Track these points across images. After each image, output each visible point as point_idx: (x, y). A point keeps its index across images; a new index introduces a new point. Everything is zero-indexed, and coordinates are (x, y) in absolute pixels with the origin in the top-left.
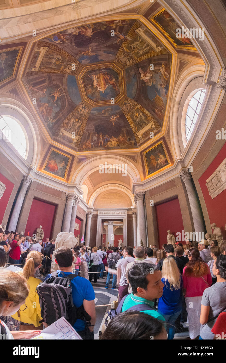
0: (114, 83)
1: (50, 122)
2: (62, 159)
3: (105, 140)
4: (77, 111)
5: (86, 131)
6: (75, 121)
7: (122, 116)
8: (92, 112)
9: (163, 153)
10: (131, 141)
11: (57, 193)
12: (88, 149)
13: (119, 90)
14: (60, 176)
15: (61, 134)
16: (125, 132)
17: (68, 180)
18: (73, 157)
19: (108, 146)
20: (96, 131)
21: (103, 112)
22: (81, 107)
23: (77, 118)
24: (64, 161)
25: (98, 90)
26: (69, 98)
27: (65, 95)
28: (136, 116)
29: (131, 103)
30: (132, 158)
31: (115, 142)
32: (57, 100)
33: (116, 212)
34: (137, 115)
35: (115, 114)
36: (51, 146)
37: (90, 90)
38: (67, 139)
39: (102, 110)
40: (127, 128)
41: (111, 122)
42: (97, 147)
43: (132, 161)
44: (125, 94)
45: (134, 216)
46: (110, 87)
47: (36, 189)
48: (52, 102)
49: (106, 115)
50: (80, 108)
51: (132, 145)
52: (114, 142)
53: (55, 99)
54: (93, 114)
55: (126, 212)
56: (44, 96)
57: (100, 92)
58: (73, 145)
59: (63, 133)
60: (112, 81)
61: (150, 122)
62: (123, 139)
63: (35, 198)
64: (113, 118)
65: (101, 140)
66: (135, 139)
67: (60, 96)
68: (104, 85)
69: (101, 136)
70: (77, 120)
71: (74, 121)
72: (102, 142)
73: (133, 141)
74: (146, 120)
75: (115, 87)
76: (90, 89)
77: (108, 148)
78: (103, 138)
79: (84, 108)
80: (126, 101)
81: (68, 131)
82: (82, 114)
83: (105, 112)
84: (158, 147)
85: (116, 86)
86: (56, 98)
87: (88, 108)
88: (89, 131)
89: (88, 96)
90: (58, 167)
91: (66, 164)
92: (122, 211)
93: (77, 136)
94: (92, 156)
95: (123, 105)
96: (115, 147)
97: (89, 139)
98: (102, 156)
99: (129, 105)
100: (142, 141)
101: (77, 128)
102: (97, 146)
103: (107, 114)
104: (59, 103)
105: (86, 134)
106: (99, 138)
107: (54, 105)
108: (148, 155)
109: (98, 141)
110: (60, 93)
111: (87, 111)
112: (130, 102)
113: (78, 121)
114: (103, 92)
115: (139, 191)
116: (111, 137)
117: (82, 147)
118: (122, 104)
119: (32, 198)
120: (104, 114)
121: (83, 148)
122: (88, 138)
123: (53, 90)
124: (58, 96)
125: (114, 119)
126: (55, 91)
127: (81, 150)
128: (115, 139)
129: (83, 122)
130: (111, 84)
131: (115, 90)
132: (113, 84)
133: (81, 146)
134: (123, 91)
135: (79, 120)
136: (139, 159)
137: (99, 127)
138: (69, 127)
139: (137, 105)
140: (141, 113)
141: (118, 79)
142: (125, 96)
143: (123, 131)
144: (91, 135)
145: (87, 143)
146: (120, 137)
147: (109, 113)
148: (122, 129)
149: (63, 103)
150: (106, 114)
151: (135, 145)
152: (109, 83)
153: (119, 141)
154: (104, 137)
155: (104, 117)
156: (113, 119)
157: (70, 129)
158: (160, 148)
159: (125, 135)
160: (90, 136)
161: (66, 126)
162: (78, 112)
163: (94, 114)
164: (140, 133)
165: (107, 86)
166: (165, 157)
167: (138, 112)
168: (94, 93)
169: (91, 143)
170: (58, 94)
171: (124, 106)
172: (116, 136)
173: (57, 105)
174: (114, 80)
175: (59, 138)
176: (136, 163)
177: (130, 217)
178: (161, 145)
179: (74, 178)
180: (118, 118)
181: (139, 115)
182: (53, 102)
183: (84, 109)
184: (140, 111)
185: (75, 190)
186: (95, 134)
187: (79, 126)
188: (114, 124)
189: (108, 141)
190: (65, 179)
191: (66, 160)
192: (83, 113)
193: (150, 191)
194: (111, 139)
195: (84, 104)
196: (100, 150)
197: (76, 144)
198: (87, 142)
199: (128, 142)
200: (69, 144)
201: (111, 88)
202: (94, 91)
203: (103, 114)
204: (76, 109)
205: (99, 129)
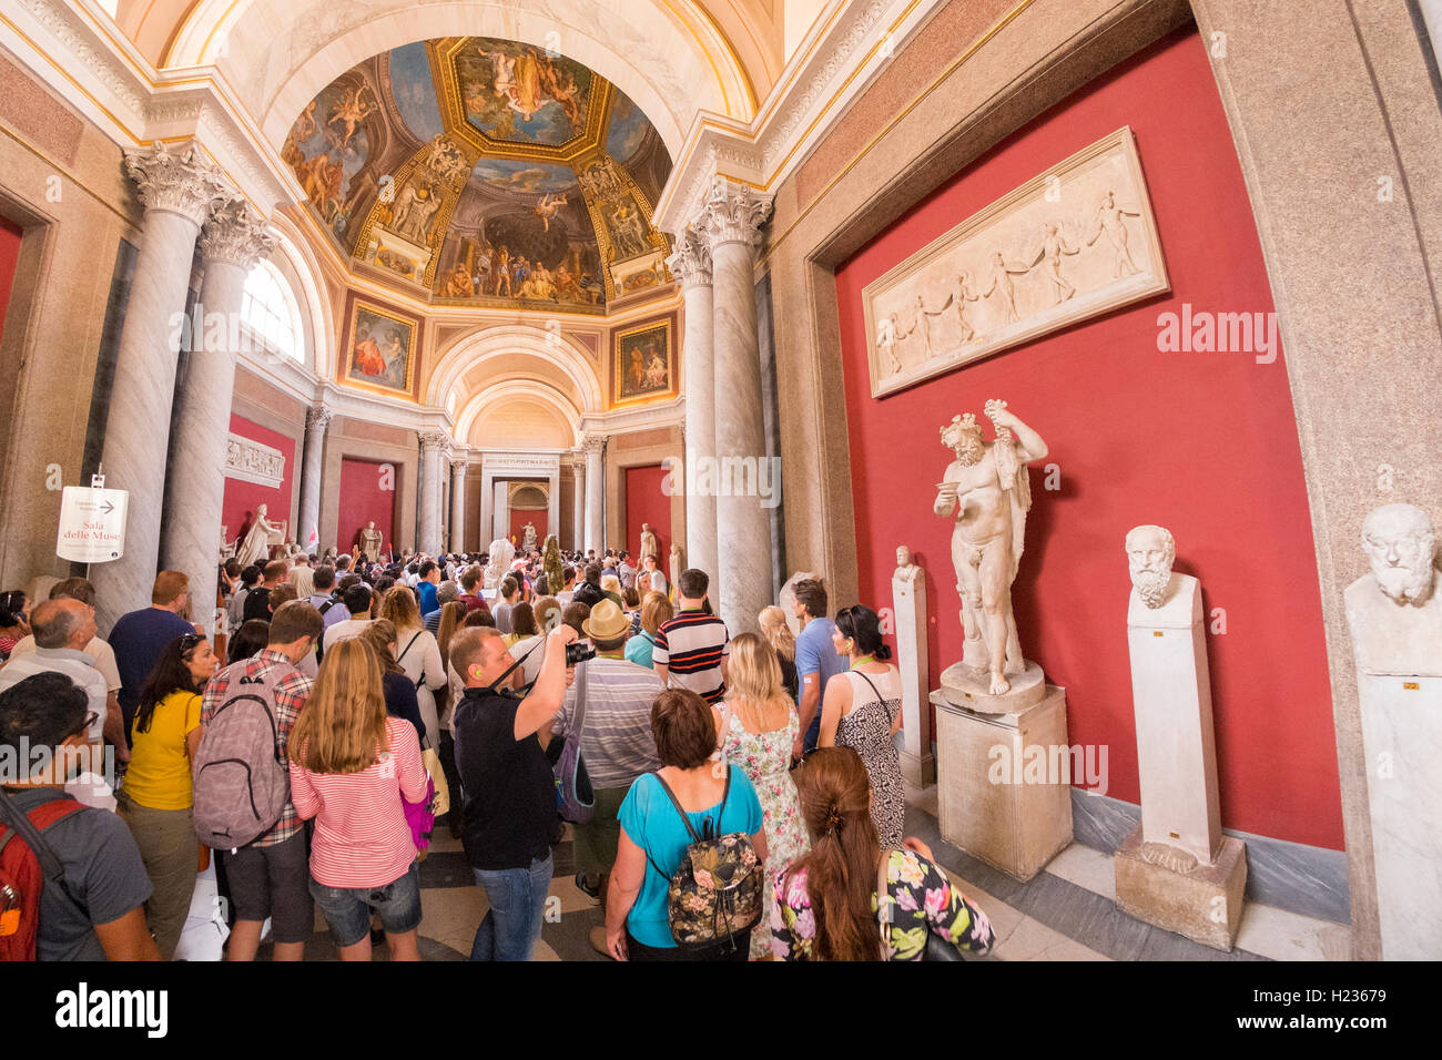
0: (572, 100)
1: (340, 214)
2: (392, 333)
3: (517, 273)
4: (424, 162)
5: (457, 232)
6: (416, 198)
7: (577, 204)
8: (478, 170)
9: (662, 352)
10: (590, 289)
11: (396, 435)
12: (463, 297)
13: (582, 123)
14: (393, 386)
15: (373, 245)
16: (577, 256)
17: (416, 397)
18: (421, 319)
19: (523, 295)
20: (487, 237)
21: (515, 177)
22: (438, 151)
23: (424, 185)
24: (397, 339)
25: (510, 108)
26: (399, 120)
27: (383, 110)
28: (618, 217)
29: (613, 173)
30: (589, 342)
31: (545, 284)
32: (357, 131)
33: (532, 458)
34: (624, 216)
35: (557, 193)
36: (352, 294)
37: (477, 102)
38: (397, 263)
39: (513, 171)
40: (586, 243)
41: (541, 216)
42: (492, 293)
43: (585, 351)
44: (599, 144)
45: (577, 473)
46: (553, 109)
47: (344, 434)
48: (339, 142)
49: (523, 190)
50: (436, 153)
51: (591, 302)
52: (541, 282)
53: (346, 131)
54: (480, 179)
55: (557, 459)
56: (309, 132)
57: (513, 114)
58: (415, 281)
59: (380, 243)
60: (567, 91)
61: (655, 249)
62: (569, 279)
63: (346, 458)
64: (547, 204)
65: (504, 271)
66: (602, 283)
67: (366, 114)
68: (535, 96)
69: (505, 257)
70: (424, 193)
71: (413, 198)
72: (508, 278)
73: (596, 290)
74: (645, 239)
75: (572, 113)
76: (480, 97)
77: (525, 303)
78: (510, 264)
79: (452, 153)
80: (599, 163)
81: (396, 233)
82: (442, 174)
83: (524, 178)
84: (655, 332)
85: (576, 112)
86: (351, 127)
87: (466, 155)
88: (466, 235)
89: (470, 117)
90: (385, 358)
91: (404, 346)
92: (548, 458)
93: (427, 248)
94: (482, 325)
95: (587, 169)
96: (544, 300)
97: (465, 263)
98: (509, 328)
99: (604, 175)
100: (620, 298)
101: (424, 222)
102: (492, 289)
103: (528, 188)
104: (363, 141)
105: (456, 242)
106: (496, 263)
107: (346, 153)
108: (628, 343)
109: (494, 272)
110: (363, 106)
111: (461, 165)
112: (610, 167)
113: (429, 197)
114: (527, 118)
115: (594, 433)
116: (534, 266)
117: (443, 286)
118: (583, 166)
119: (339, 461)
120: (520, 184)
121: (447, 291)
122: (463, 257)
123: (339, 99)
124: (358, 117)
125: (550, 208)
126: (346, 99)
127: (441, 297)
128: (545, 273)
129: (446, 200)
130: (562, 101)
131: (570, 120)
132: (567, 103)
133: (442, 283)
134: (596, 131)
135: (430, 195)
136: (604, 350)
137: (499, 225)
138: (399, 218)
139: (631, 184)
140: (636, 214)
141: (586, 91)
142: (597, 147)
143: (572, 253)
144: (471, 248)
145: (460, 276)
146: (562, 270)
147: (538, 184)
148: (571, 245)
149: (377, 137)
150: (525, 187)
151: (598, 304)
152: (555, 97)
153: (557, 282)
154: (515, 262)
155: (517, 194)
156: (548, 207)
157: (402, 225)
158: (660, 338)
159: (578, 268)
160: (467, 252)
161: (388, 217)
162: (429, 166)
163: (482, 177)
164: (621, 272)
165: (545, 102)
166: (666, 367)
167: (629, 207)
168: (492, 112)
169: (472, 276)
170: (356, 109)
171: (590, 173)
172: (551, 268)
173: (356, 149)
174: (571, 90)
175: (369, 263)
176: (597, 359)
177: (566, 473)
178: (663, 330)
179: (432, 388)
180: (560, 206)
181: (628, 215)
182: (343, 142)
183: (449, 157)
184: (634, 205)
185: (441, 422)
186: (485, 248)
187: (432, 215)
188: (547, 226)
189: (524, 278)
190: (411, 394)
191: (401, 334)
192: (446, 172)
193: (619, 437)
194: (534, 274)
195: (449, 140)
196: (500, 307)
197: (424, 275)
198: (459, 272)
199: (581, 290)
200: (401, 279)
201: (558, 112)
202: (493, 107)
203: (515, 184)
204: (418, 156)
205: (498, 234)
